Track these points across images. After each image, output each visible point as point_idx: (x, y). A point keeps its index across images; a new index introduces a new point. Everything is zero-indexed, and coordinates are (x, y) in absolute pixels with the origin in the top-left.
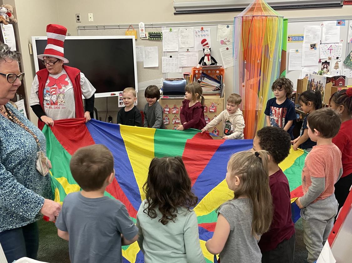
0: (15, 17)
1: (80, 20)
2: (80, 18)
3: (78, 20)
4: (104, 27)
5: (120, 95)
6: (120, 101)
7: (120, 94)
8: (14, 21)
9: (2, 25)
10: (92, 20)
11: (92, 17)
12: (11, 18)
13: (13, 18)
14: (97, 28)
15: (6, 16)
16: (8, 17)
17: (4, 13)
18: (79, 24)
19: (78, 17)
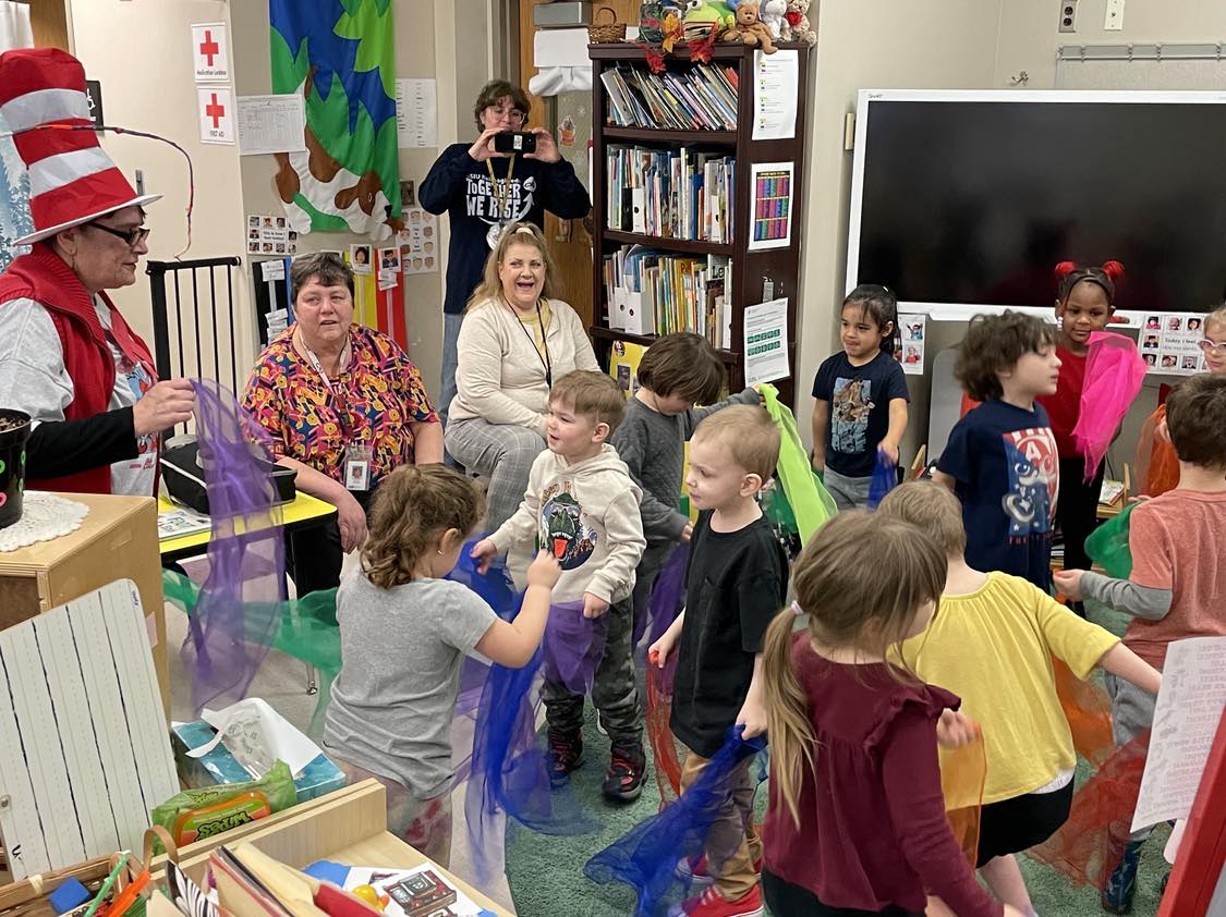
0: (814, 27)
1: (1075, 22)
2: (1076, 17)
3: (1068, 22)
4: (1158, 53)
5: (1149, 327)
6: (1147, 350)
7: (1152, 322)
8: (808, 39)
9: (759, 56)
10: (1118, 23)
11: (1120, 14)
12: (798, 29)
13: (806, 28)
14: (1129, 53)
15: (782, 25)
16: (787, 25)
17: (777, 13)
18: (1069, 39)
19: (1069, 10)
